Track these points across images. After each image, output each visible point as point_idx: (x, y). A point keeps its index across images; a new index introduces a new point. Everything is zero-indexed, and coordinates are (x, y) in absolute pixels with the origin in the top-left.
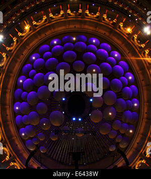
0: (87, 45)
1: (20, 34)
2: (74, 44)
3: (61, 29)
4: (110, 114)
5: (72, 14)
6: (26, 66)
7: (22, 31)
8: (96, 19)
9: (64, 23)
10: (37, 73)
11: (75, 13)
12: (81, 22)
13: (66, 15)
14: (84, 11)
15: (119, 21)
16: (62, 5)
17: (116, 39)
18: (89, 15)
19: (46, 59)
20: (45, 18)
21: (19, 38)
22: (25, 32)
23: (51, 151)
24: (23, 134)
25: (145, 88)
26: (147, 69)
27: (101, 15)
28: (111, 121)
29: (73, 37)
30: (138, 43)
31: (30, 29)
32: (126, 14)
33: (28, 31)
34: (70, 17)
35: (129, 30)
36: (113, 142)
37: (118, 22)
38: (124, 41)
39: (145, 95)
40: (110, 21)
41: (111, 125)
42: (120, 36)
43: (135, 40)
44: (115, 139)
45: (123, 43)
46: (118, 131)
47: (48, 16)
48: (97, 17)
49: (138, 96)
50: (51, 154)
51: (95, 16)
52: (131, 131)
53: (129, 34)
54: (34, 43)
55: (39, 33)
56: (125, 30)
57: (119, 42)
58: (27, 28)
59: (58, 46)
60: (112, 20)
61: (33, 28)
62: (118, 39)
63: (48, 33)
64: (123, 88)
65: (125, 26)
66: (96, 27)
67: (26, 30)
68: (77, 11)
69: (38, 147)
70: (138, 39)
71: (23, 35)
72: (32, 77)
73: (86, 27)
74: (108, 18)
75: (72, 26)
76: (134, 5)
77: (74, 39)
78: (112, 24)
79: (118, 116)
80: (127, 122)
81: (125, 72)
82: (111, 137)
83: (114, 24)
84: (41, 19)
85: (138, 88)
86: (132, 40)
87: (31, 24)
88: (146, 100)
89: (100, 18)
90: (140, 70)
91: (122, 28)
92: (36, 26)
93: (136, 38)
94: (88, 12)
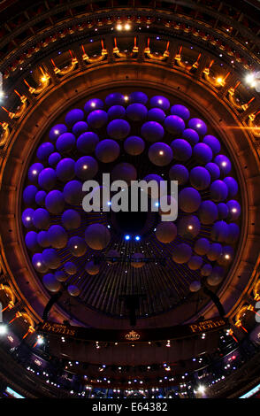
0: (149, 109)
1: (32, 90)
2: (126, 107)
3: (103, 81)
4: (190, 227)
5: (121, 55)
6: (43, 146)
7: (36, 85)
8: (164, 63)
9: (108, 71)
10: (63, 158)
11: (127, 53)
12: (137, 69)
13: (111, 57)
14: (141, 50)
15: (203, 65)
16: (104, 40)
17: (197, 98)
18: (151, 56)
19: (78, 133)
20: (75, 62)
21: (31, 97)
22: (41, 87)
23: (88, 294)
24: (39, 264)
25: (249, 181)
26: (252, 147)
27: (172, 55)
28: (192, 241)
29: (124, 95)
30: (236, 102)
31: (50, 82)
32: (214, 52)
33: (46, 85)
34: (118, 60)
35: (220, 81)
36: (196, 277)
37: (201, 67)
38: (212, 100)
39: (250, 193)
40: (187, 65)
41: (193, 246)
42: (205, 91)
43: (232, 98)
44: (199, 270)
45: (210, 104)
46: (205, 257)
47: (80, 59)
48: (166, 60)
49: (237, 196)
50: (88, 298)
51: (161, 58)
52: (227, 257)
53: (220, 88)
54: (56, 105)
55: (65, 89)
56: (214, 81)
57: (203, 102)
58: (45, 79)
59: (98, 112)
60: (191, 63)
61: (55, 79)
62: (202, 97)
63: (82, 89)
64: (211, 183)
65: (213, 74)
66: (163, 77)
67: (42, 84)
68: (130, 49)
69: (65, 287)
70: (236, 96)
71: (38, 91)
72: (53, 166)
73: (147, 77)
74: (183, 61)
75: (121, 76)
76: (226, 36)
77: (126, 98)
78: (191, 71)
79: (204, 231)
80: (219, 240)
81: (215, 154)
82: (193, 267)
83: (193, 71)
84: (69, 64)
85: (238, 182)
86: (225, 98)
87: (51, 72)
88: (252, 200)
89: (169, 62)
90: (241, 150)
91: (208, 78)
92: (59, 76)
93: (232, 94)
94: (149, 52)
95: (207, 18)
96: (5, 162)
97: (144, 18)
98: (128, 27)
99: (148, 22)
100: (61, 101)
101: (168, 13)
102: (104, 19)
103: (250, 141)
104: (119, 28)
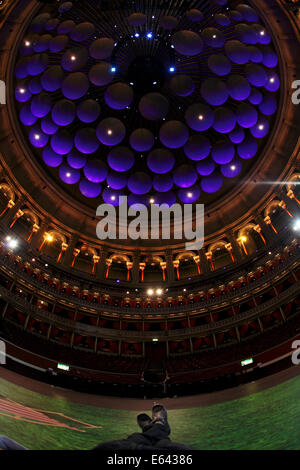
1: (257, 228)
2: (153, 189)
4: (73, 58)
5: (158, 260)
7: (252, 234)
8: (112, 250)
11: (152, 261)
13: (169, 257)
14: (136, 266)
15: (69, 253)
16: (177, 279)
17: (73, 213)
18: (125, 259)
20: (209, 255)
21: (258, 220)
22: (247, 230)
25: (8, 133)
26: (8, 169)
27: (103, 261)
30: (30, 217)
31: (237, 234)
32: (55, 270)
33: (241, 233)
34: (161, 253)
35: (49, 238)
37: (71, 250)
38: (55, 211)
40: (86, 251)
43: (35, 220)
44: (61, 22)
45: (59, 208)
46: (54, 36)
47: (203, 258)
48: (110, 255)
49: (20, 108)
51: (115, 257)
52: (28, 44)
53: (50, 229)
54: (231, 205)
56: (56, 237)
57: (66, 209)
58: (243, 239)
59: (184, 186)
60: (82, 254)
61: (231, 237)
62: (68, 215)
65: (57, 245)
67: (245, 234)
68: (148, 267)
70: (30, 225)
71: (250, 226)
74: (91, 256)
76: (42, 293)
78: (82, 244)
80: (37, 56)
82: (68, 22)
83: (79, 245)
84: (215, 253)
86: (42, 218)
87: (235, 245)
89: (106, 253)
90: (21, 163)
91: (63, 239)
92: (226, 240)
93: (35, 225)
94: (128, 263)
95: (64, 313)
96: (295, 153)
97: (133, 305)
98: (150, 292)
99: (128, 300)
100: (225, 210)
101: (106, 313)
102: (176, 304)
103: (12, 176)
104: (159, 292)
